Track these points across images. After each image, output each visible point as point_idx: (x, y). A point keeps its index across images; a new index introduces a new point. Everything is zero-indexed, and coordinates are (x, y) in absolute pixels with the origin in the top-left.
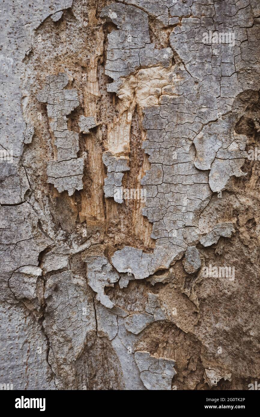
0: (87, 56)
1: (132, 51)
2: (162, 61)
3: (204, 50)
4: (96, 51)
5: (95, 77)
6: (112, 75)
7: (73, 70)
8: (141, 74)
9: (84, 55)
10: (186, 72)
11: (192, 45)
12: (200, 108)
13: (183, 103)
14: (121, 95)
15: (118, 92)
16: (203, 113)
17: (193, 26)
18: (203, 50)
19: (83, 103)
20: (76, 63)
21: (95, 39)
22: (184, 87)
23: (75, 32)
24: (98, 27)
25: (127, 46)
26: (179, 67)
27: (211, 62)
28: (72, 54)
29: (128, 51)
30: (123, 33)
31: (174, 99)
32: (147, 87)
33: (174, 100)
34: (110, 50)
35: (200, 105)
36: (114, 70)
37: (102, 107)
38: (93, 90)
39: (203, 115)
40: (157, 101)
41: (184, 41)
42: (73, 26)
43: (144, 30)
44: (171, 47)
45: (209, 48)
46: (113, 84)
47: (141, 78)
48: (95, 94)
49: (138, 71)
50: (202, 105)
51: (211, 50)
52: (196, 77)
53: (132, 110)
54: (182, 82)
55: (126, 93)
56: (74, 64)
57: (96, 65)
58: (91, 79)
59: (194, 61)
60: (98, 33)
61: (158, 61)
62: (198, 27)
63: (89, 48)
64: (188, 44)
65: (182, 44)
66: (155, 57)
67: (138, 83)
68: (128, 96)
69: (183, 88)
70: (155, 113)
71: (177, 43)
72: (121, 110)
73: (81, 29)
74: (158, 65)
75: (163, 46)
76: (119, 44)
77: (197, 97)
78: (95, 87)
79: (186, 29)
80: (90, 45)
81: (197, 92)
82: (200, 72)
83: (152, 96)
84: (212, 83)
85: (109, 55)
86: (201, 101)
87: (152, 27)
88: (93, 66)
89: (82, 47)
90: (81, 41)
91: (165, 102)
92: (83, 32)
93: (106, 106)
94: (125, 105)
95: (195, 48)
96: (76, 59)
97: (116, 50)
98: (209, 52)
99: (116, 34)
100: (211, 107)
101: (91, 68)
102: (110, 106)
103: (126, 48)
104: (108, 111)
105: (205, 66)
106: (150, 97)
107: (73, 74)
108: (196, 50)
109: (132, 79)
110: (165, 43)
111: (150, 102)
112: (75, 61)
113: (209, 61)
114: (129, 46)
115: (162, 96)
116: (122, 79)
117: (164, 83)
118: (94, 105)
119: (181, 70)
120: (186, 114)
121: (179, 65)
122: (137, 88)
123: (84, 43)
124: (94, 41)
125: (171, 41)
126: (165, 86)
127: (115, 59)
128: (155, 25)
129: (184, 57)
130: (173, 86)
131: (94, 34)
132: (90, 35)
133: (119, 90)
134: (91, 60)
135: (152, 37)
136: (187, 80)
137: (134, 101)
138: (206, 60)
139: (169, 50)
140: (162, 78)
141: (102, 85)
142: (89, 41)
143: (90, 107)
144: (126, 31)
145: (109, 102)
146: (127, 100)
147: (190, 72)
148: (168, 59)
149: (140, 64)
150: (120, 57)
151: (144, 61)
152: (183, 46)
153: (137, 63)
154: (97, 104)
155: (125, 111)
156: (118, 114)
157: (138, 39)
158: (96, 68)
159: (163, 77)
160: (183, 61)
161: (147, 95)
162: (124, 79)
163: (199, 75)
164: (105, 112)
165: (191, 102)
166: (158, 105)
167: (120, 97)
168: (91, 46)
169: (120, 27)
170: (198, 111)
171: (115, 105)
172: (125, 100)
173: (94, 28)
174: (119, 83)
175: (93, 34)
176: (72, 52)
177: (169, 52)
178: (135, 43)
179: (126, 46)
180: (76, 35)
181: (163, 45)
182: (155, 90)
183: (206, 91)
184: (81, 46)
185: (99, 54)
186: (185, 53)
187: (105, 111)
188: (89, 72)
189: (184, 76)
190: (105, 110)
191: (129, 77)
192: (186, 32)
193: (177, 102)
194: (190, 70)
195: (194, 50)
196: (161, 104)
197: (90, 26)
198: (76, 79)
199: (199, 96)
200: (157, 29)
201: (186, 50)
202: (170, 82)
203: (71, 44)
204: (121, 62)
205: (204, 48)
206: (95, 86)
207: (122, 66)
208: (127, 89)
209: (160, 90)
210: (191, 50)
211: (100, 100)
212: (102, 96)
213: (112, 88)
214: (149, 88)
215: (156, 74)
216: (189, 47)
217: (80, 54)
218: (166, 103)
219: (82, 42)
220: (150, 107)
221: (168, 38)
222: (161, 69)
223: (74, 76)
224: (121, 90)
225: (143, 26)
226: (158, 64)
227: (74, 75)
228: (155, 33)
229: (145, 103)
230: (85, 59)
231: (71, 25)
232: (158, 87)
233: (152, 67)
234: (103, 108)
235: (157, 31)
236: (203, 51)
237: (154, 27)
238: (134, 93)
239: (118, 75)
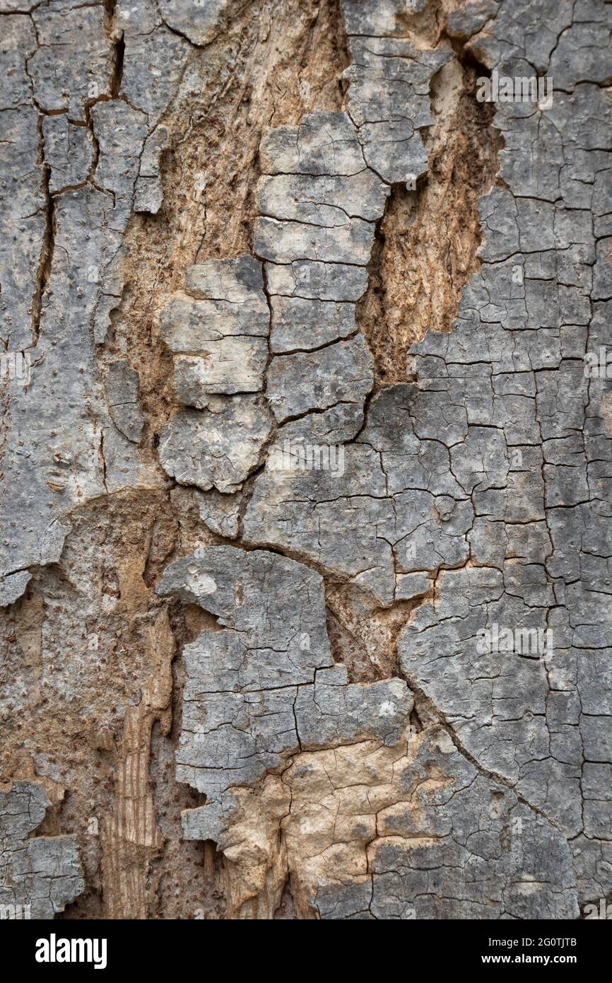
0: (114, 711)
1: (271, 695)
2: (378, 724)
3: (520, 675)
4: (145, 691)
5: (143, 782)
6: (200, 784)
7: (64, 760)
8: (303, 774)
9: (105, 708)
10: (462, 757)
11: (477, 660)
12: (513, 884)
13: (453, 864)
14: (232, 845)
15: (221, 839)
16: (525, 898)
17: (480, 595)
18: (514, 676)
19: (100, 871)
20: (77, 736)
21: (142, 652)
22: (455, 808)
23: (71, 631)
24: (152, 613)
25: (253, 682)
26: (434, 743)
27: (544, 715)
28: (61, 705)
29: (255, 698)
30: (237, 638)
31: (420, 852)
32: (326, 812)
33: (421, 855)
34: (193, 697)
35: (512, 870)
36: (207, 764)
37: (166, 883)
38: (136, 825)
39: (524, 907)
40: (361, 861)
41: (447, 649)
42: (66, 611)
43: (310, 626)
44: (403, 676)
45: (537, 669)
46: (204, 809)
47: (303, 784)
48: (141, 841)
49: (291, 761)
50: (520, 870)
51: (543, 674)
52: (495, 770)
53: (274, 893)
54: (448, 793)
55: (251, 839)
56: (67, 740)
57: (147, 738)
58: (129, 786)
59: (487, 713)
60: (152, 630)
61: (359, 724)
62: (494, 597)
63: (120, 681)
64: (462, 658)
65: (443, 661)
66: (350, 714)
67: (292, 801)
68: (259, 850)
69: (449, 813)
70: (354, 906)
71: (427, 660)
72: (233, 894)
73: (95, 621)
74: (364, 737)
75: (376, 666)
76: (223, 675)
77: (502, 841)
78: (140, 815)
79: (455, 608)
80: (125, 671)
81: (500, 825)
82: (509, 753)
83: (342, 846)
84: (553, 788)
85: (189, 714)
86: (515, 858)
87: (337, 607)
88: (136, 745)
89: (99, 680)
90: (93, 661)
91: (390, 864)
92: (101, 629)
93: (180, 878)
94: (247, 878)
95: (488, 670)
96: (74, 722)
97: (214, 697)
98: (535, 679)
99: (215, 644)
100: (552, 877)
101: (129, 751)
102: (196, 877)
103: (249, 687)
104: (188, 894)
105: (527, 731)
106: (337, 848)
107: (63, 774)
108: (493, 675)
109: (272, 789)
110: (385, 657)
111: (336, 868)
112: (72, 728)
113: (537, 712)
114: (257, 681)
115: (378, 842)
116: (236, 793)
117: (382, 797)
118: (137, 878)
119: (443, 750)
120: (465, 904)
121: (436, 737)
122: (288, 818)
123: (103, 666)
124: (138, 658)
125: (404, 658)
126: (386, 806)
127: (213, 727)
128: (346, 602)
129: (451, 703)
130: (413, 805)
131: (140, 636)
132: (127, 637)
133: (225, 830)
134: (127, 724)
135: (340, 636)
136: (465, 783)
137: (279, 862)
138: (527, 711)
139: (397, 687)
140: (376, 780)
141: (167, 804)
142: (120, 659)
143: (123, 887)
144: (248, 632)
145: (192, 864)
146: (256, 862)
147: (474, 753)
148: (396, 717)
149: (299, 739)
150: (228, 720)
151: (311, 727)
152: (448, 669)
153: (289, 737)
154: (150, 872)
155: (247, 900)
156: (223, 905)
157: (292, 656)
158: (145, 749)
159: (380, 776)
160: (449, 719)
161: (326, 843)
162: (243, 791)
163: (504, 764)
164: (176, 901)
165: (480, 859)
166: (365, 878)
167: (231, 853)
168: (129, 673)
169: (228, 618)
170: (506, 893)
171: (214, 874)
172: (249, 863)
173: (139, 615)
174: (226, 805)
175: (135, 634)
176: (62, 698)
177: (400, 695)
178: (279, 671)
179: (250, 681)
180: (74, 640)
181: (378, 662)
182: (353, 827)
183: (534, 824)
184: (92, 678)
185: (158, 702)
186: (453, 692)
187: (177, 896)
188: (121, 766)
189: (453, 772)
190: (177, 891)
191: (261, 784)
192: (454, 619)
193: (430, 862)
194: (475, 747)
195: (485, 675)
196: (373, 873)
197: (126, 611)
198: (76, 791)
199: (509, 841)
200: (355, 613)
201: (457, 680)
202: (405, 793)
203: (59, 670)
204: (233, 736)
205: (519, 667)
206: (141, 810)
207: (235, 750)
208: (255, 820)
209: (368, 821)
210: (475, 676)
211: (159, 859)
212: (167, 842)
213: (200, 824)
214: (330, 818)
215: (356, 770)
216: (468, 670)
217: (91, 702)
218: (392, 868)
219: (98, 663)
220: (336, 886)
221: (392, 641)
222: (371, 750)
223: (69, 779)
224: (232, 829)
225: (308, 613)
226: (361, 733)
227: (68, 776)
228: (350, 627)
229: (319, 871)
230: (106, 719)
231: (58, 609)
232: (362, 811)
233: (339, 745)
234: (169, 887)
235: (355, 620)
236: (518, 680)
237: (345, 607)
238: (281, 834)
239: (223, 781)
